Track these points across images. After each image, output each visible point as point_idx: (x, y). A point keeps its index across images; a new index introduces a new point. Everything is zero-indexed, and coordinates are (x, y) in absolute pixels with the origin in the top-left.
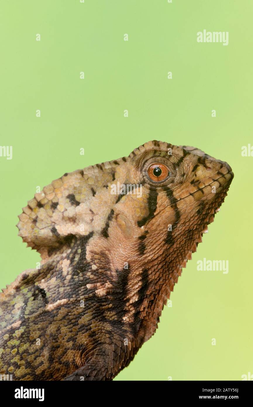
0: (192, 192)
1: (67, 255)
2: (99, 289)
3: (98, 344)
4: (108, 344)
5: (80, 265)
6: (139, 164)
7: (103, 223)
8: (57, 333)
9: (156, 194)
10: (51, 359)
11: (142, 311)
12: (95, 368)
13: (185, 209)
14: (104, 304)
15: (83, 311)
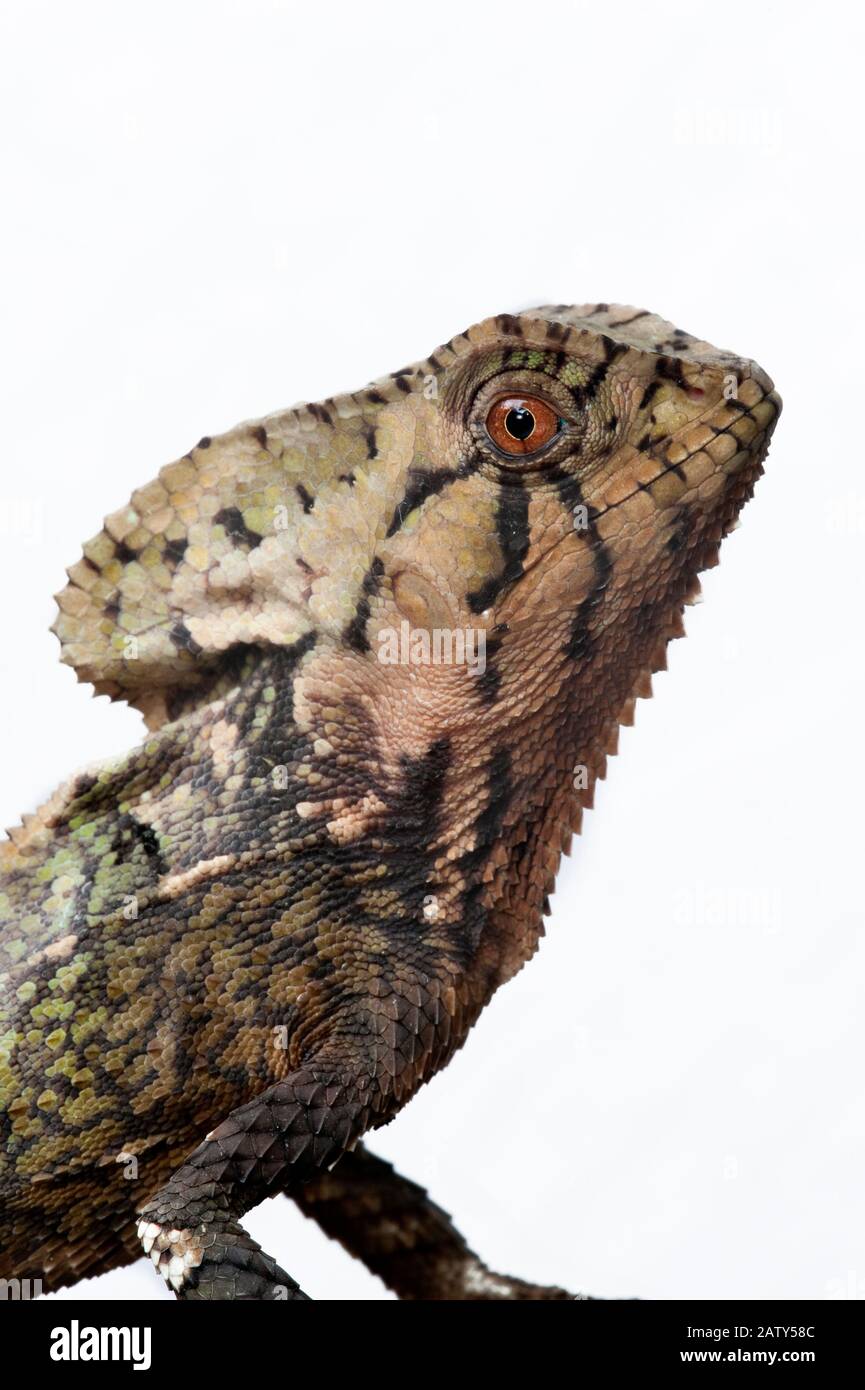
0: (645, 480)
1: (226, 706)
2: (341, 816)
3: (341, 1000)
4: (378, 997)
5: (272, 741)
6: (454, 400)
7: (347, 605)
8: (200, 972)
9: (524, 499)
10: (183, 1063)
11: (490, 883)
12: (335, 1077)
13: (627, 538)
14: (360, 865)
15: (287, 895)
